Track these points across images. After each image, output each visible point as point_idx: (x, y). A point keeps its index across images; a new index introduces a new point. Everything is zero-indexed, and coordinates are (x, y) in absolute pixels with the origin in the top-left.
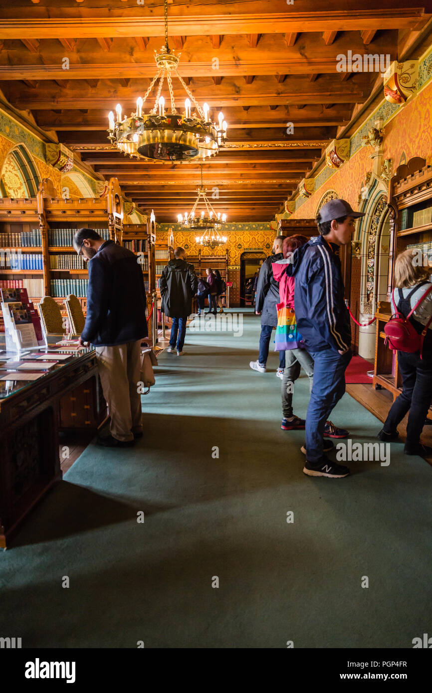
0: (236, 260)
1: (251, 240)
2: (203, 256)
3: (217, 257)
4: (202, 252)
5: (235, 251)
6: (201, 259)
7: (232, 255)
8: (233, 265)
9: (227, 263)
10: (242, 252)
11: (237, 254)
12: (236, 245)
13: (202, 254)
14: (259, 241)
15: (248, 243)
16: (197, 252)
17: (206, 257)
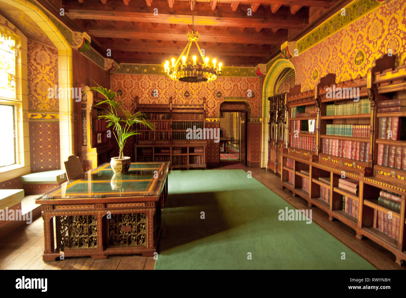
0: (214, 111)
1: (233, 87)
2: (175, 105)
3: (193, 107)
4: (173, 101)
5: (214, 99)
6: (173, 109)
7: (210, 106)
8: (211, 117)
9: (205, 114)
10: (222, 101)
11: (216, 104)
12: (214, 93)
13: (173, 103)
14: (242, 88)
15: (230, 91)
16: (167, 100)
17: (178, 107)
